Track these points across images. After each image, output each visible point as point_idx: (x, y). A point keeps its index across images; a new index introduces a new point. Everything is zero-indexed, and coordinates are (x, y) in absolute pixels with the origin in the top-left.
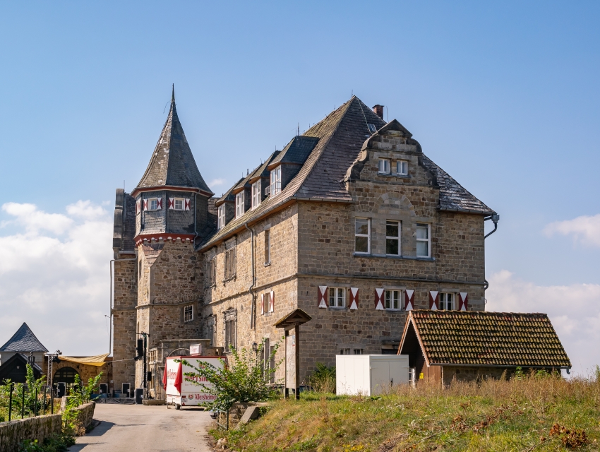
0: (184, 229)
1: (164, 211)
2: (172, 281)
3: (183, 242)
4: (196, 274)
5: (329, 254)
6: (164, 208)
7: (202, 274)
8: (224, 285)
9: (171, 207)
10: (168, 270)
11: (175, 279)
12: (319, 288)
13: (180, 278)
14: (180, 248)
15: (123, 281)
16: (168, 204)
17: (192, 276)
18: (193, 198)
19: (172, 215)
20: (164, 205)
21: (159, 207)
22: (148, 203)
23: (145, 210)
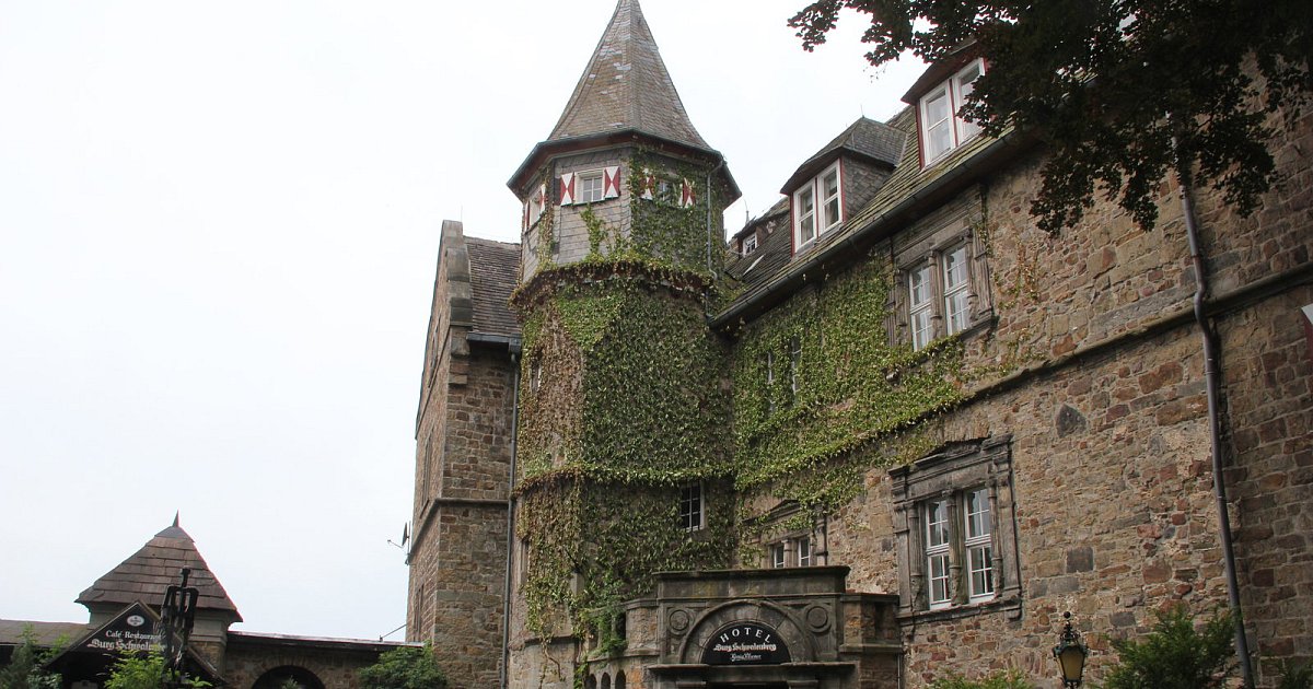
1: (625, 202)
3: (676, 296)
6: (627, 192)
9: (646, 195)
15: (472, 420)
16: (638, 184)
18: (701, 181)
19: (647, 214)
20: (626, 185)
21: (612, 192)
22: (576, 183)
23: (566, 200)
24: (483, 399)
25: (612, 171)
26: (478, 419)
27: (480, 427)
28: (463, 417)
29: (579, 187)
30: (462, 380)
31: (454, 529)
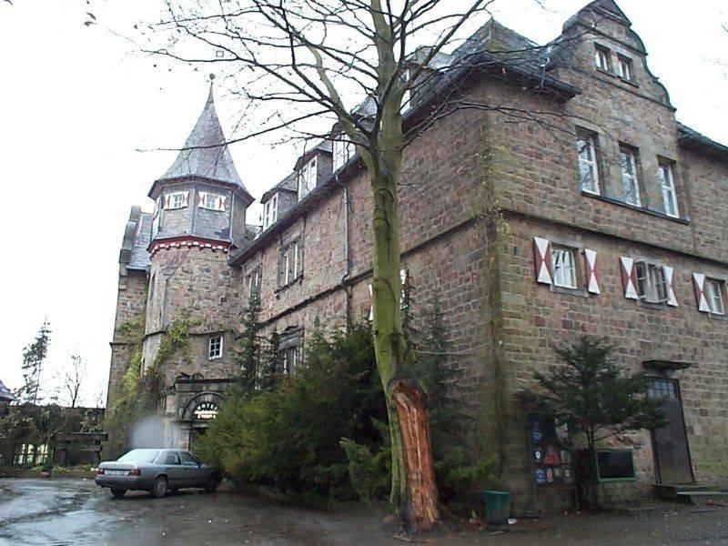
0: (217, 233)
1: (191, 209)
2: (196, 302)
3: (214, 251)
4: (228, 295)
5: (543, 181)
6: (192, 204)
7: (236, 295)
8: (278, 298)
9: (201, 205)
10: (191, 286)
11: (200, 299)
12: (534, 242)
13: (206, 298)
14: (210, 258)
15: (129, 305)
16: (197, 200)
17: (223, 297)
18: (229, 197)
19: (201, 214)
20: (192, 201)
21: (185, 204)
22: (171, 198)
23: (166, 207)
24: (135, 296)
25: (186, 194)
26: (132, 305)
27: (133, 309)
28: (125, 304)
29: (172, 201)
30: (123, 287)
31: (119, 356)
